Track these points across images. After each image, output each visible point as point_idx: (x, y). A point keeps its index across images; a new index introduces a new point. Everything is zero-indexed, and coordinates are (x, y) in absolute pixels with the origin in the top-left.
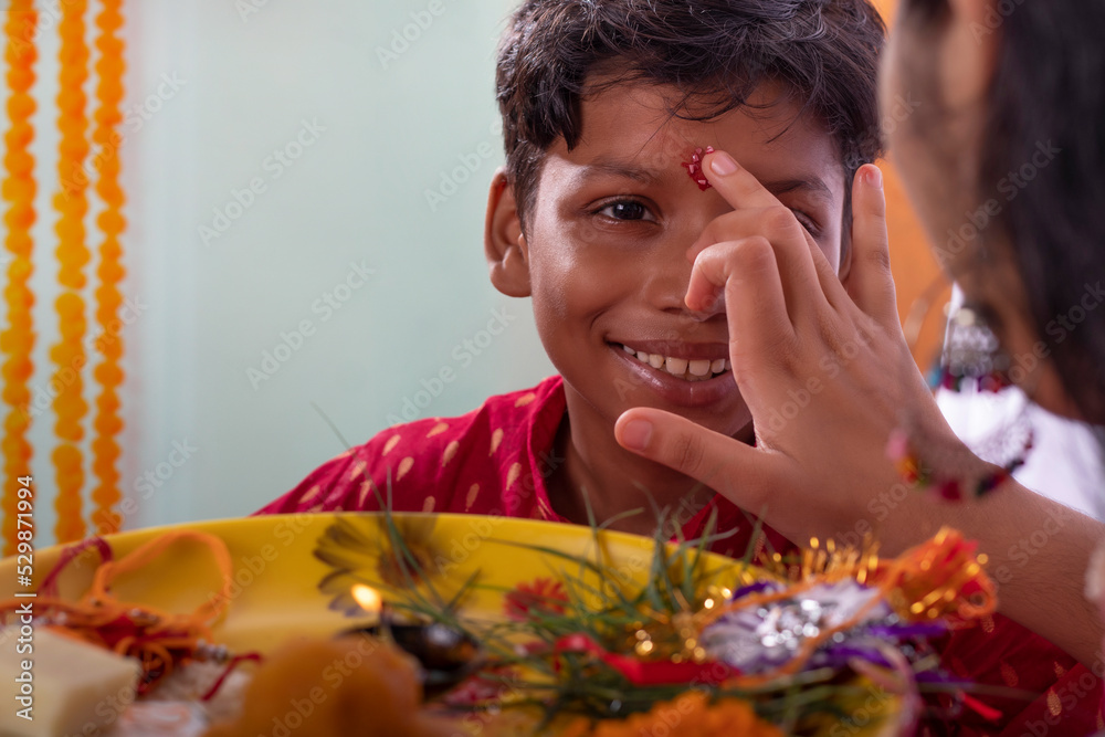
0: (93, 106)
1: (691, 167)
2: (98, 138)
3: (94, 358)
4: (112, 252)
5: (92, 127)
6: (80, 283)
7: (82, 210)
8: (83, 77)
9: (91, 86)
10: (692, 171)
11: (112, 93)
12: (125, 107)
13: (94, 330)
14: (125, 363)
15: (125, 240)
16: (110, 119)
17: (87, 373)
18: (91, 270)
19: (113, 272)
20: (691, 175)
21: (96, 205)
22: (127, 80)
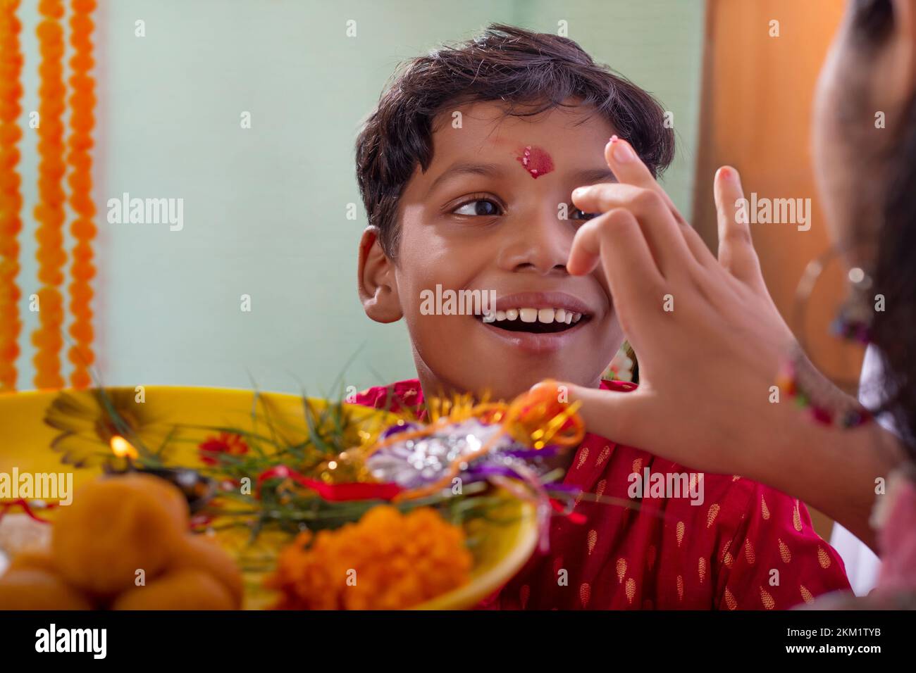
0: (68, 133)
1: (525, 160)
2: (72, 159)
3: (69, 342)
4: (84, 254)
5: (68, 151)
6: (58, 280)
7: (58, 220)
8: (60, 110)
9: (67, 117)
10: (525, 163)
11: (85, 122)
12: (95, 134)
13: (69, 319)
14: (95, 347)
15: (95, 245)
16: (83, 144)
17: (64, 355)
18: (66, 270)
19: (85, 271)
20: (525, 166)
21: (71, 215)
22: (97, 112)
